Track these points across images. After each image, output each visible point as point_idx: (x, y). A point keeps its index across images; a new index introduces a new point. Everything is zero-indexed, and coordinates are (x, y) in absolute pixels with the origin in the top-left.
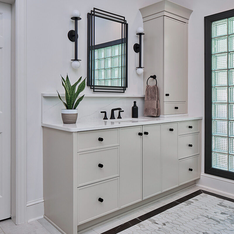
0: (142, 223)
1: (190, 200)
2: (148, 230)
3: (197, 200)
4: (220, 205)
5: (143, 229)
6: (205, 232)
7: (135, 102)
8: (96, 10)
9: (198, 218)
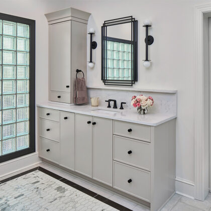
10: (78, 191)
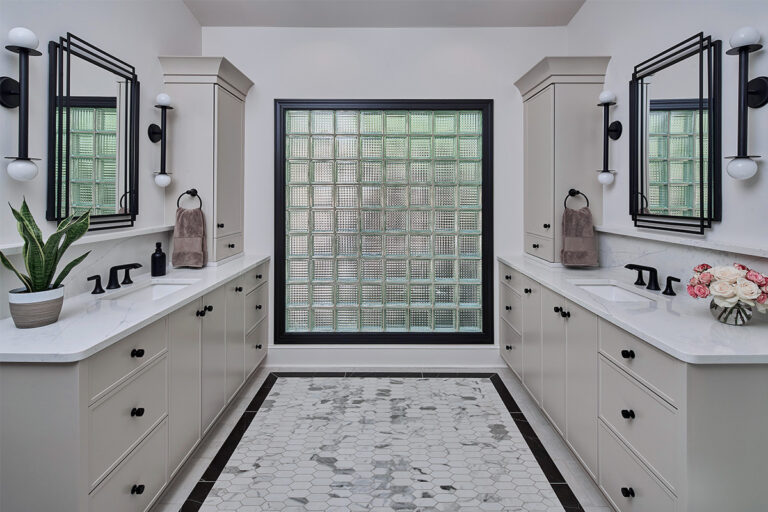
0: (217, 484)
1: (268, 398)
2: (236, 494)
3: (277, 394)
4: (312, 388)
5: (226, 497)
6: (320, 445)
7: (159, 245)
8: (72, 40)
9: (299, 427)
10: (529, 451)
